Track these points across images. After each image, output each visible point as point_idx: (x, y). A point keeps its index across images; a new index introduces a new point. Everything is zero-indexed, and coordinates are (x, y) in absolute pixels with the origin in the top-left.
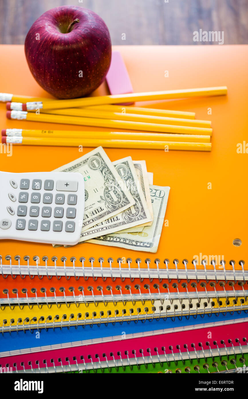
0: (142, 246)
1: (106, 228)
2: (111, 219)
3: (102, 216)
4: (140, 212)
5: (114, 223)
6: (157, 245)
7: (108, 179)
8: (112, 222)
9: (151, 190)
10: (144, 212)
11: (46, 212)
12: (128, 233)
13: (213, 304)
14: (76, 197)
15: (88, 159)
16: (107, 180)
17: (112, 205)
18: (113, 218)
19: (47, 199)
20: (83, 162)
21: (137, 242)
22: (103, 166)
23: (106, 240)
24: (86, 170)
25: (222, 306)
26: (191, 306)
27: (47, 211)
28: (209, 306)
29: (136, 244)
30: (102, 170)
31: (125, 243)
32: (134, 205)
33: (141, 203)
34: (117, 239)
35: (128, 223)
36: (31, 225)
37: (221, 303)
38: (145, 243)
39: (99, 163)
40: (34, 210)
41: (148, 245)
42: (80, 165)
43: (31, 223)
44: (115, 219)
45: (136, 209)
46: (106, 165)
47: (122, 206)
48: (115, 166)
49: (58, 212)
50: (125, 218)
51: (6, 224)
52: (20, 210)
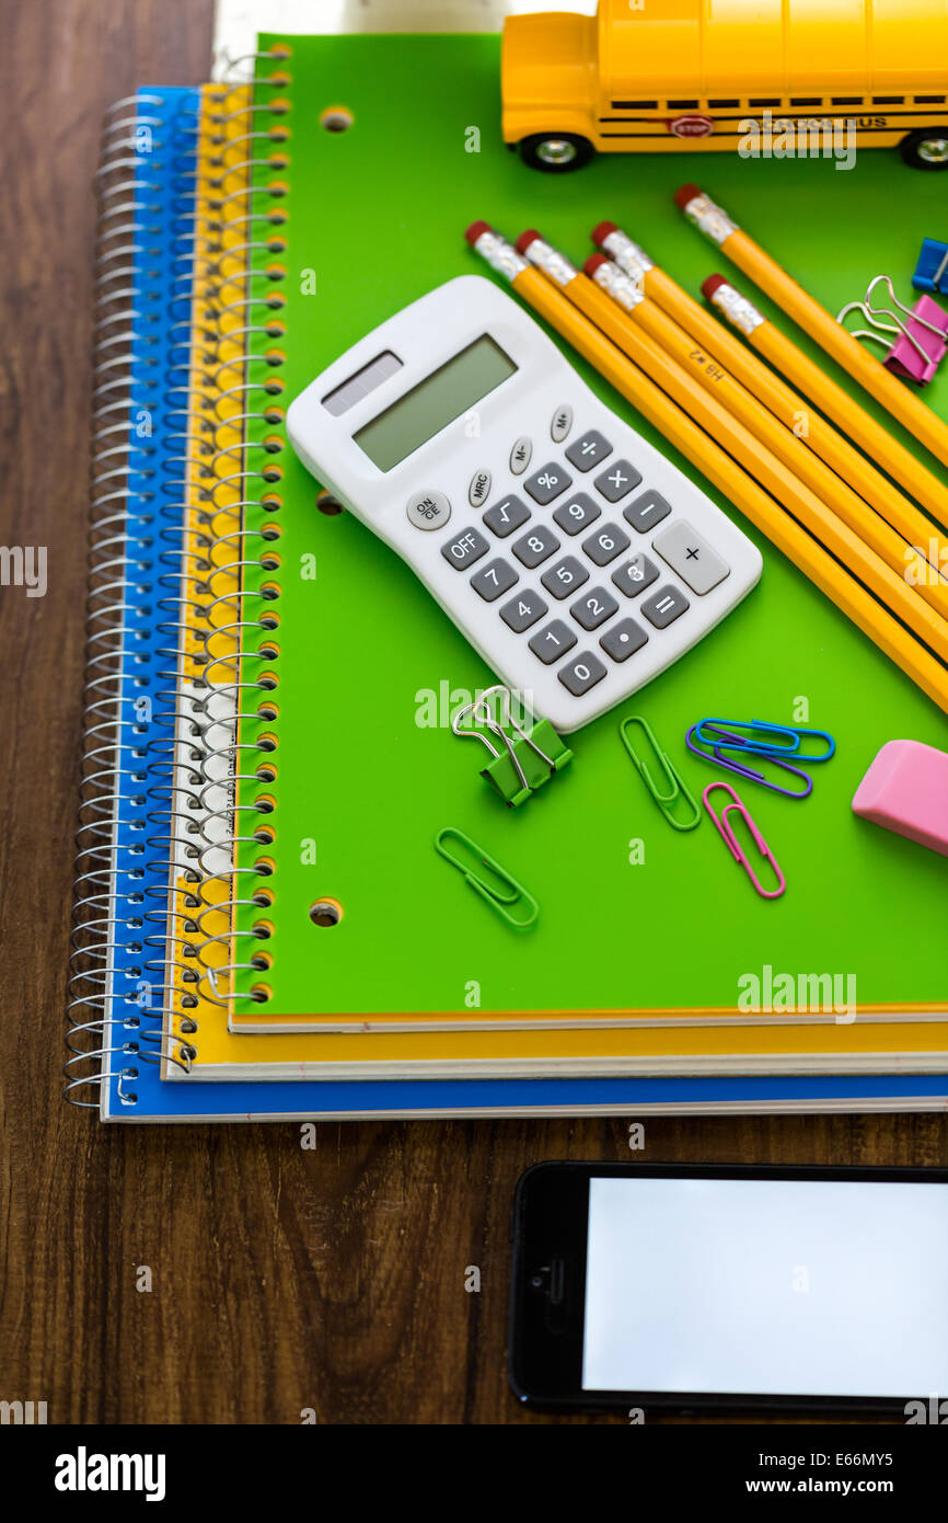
11: (562, 577)
14: (682, 609)
19: (604, 544)
27: (567, 577)
36: (488, 576)
40: (537, 542)
43: (493, 571)
49: (593, 604)
51: (425, 513)
52: (502, 509)
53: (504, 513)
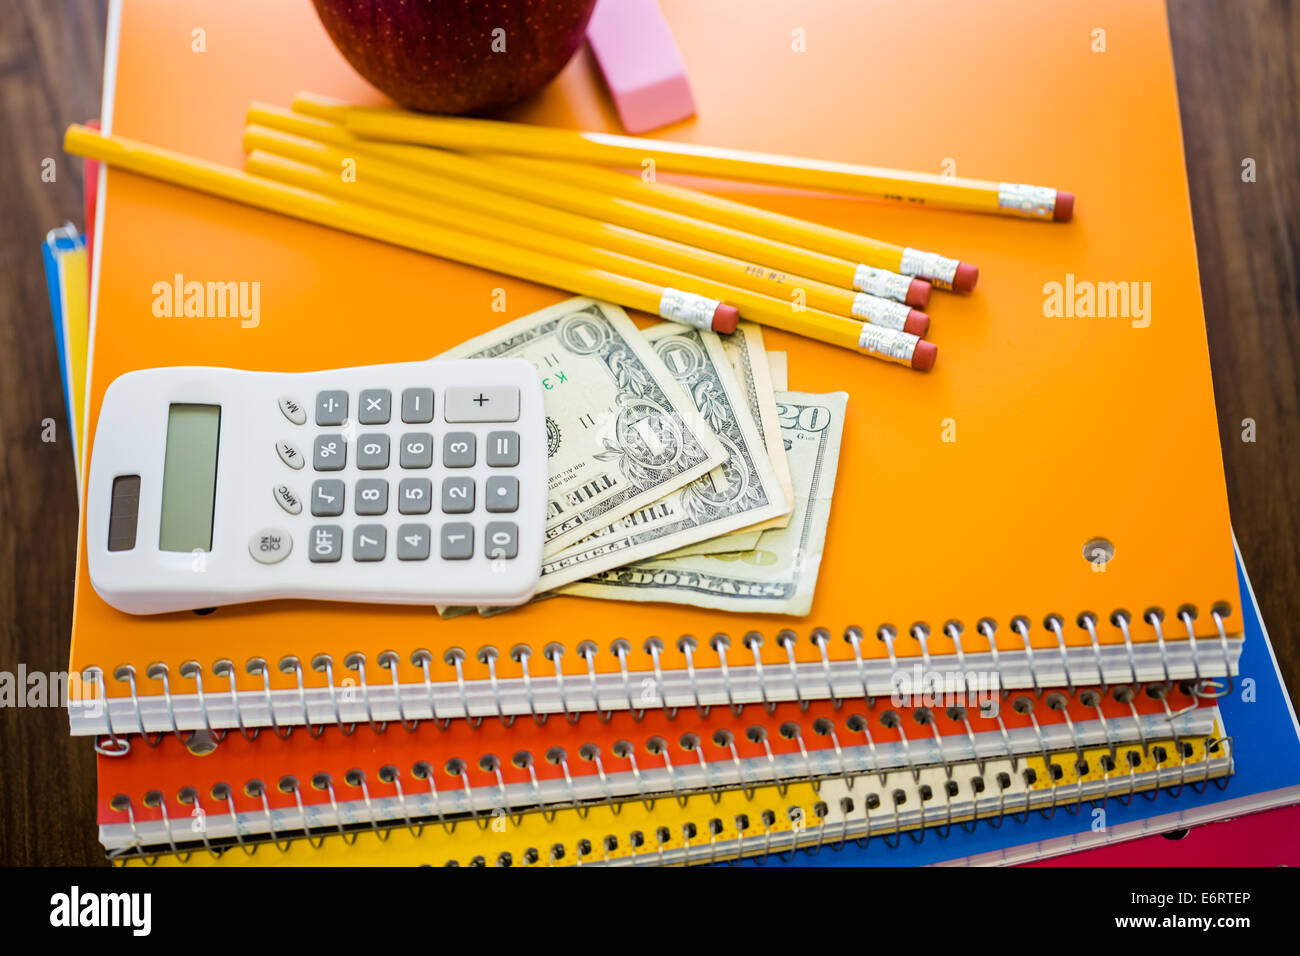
0: (756, 597)
1: (627, 543)
2: (642, 512)
3: (610, 504)
4: (745, 488)
5: (652, 524)
6: (811, 591)
7: (631, 385)
8: (645, 520)
9: (781, 410)
10: (758, 485)
11: (414, 497)
12: (706, 555)
13: (1031, 777)
14: (515, 441)
15: (557, 321)
16: (625, 386)
17: (645, 468)
18: (651, 510)
19: (415, 451)
20: (539, 330)
21: (737, 584)
22: (613, 343)
23: (628, 584)
24: (553, 355)
25: (1062, 782)
26: (952, 789)
27: (417, 494)
28: (1018, 785)
29: (733, 591)
30: (610, 354)
31: (697, 589)
32: (724, 466)
33: (747, 458)
34: (665, 577)
35: (703, 521)
36: (362, 544)
37: (1057, 773)
38: (768, 584)
39: (595, 334)
40: (370, 493)
41: (779, 592)
42: (530, 337)
43: (363, 538)
44: (658, 510)
45: (730, 478)
46: (624, 342)
47: (681, 470)
48: (654, 342)
49: (455, 492)
50: (692, 508)
51: (272, 547)
52: (320, 495)
53: (324, 497)
